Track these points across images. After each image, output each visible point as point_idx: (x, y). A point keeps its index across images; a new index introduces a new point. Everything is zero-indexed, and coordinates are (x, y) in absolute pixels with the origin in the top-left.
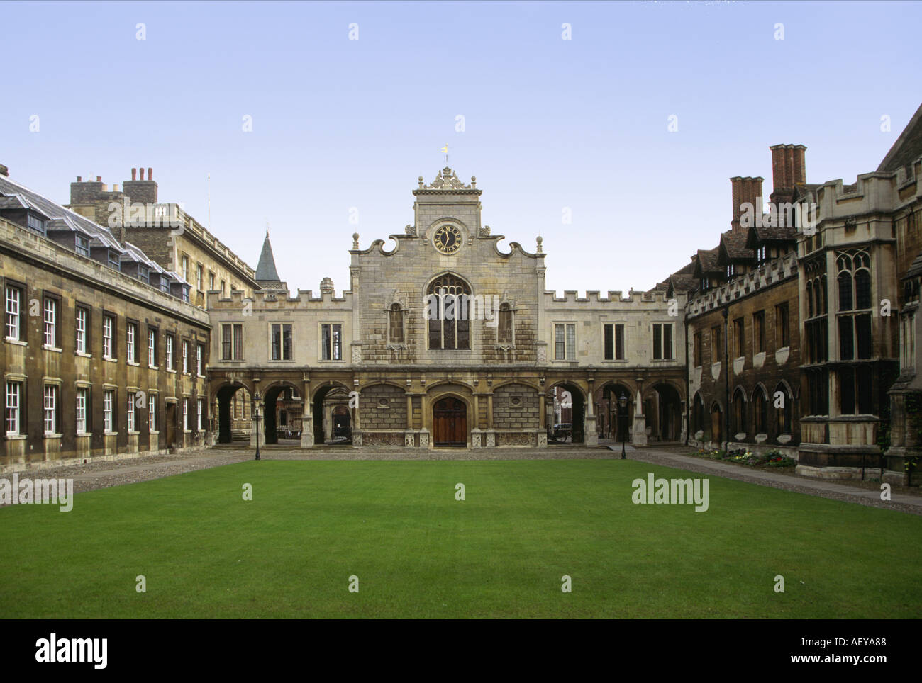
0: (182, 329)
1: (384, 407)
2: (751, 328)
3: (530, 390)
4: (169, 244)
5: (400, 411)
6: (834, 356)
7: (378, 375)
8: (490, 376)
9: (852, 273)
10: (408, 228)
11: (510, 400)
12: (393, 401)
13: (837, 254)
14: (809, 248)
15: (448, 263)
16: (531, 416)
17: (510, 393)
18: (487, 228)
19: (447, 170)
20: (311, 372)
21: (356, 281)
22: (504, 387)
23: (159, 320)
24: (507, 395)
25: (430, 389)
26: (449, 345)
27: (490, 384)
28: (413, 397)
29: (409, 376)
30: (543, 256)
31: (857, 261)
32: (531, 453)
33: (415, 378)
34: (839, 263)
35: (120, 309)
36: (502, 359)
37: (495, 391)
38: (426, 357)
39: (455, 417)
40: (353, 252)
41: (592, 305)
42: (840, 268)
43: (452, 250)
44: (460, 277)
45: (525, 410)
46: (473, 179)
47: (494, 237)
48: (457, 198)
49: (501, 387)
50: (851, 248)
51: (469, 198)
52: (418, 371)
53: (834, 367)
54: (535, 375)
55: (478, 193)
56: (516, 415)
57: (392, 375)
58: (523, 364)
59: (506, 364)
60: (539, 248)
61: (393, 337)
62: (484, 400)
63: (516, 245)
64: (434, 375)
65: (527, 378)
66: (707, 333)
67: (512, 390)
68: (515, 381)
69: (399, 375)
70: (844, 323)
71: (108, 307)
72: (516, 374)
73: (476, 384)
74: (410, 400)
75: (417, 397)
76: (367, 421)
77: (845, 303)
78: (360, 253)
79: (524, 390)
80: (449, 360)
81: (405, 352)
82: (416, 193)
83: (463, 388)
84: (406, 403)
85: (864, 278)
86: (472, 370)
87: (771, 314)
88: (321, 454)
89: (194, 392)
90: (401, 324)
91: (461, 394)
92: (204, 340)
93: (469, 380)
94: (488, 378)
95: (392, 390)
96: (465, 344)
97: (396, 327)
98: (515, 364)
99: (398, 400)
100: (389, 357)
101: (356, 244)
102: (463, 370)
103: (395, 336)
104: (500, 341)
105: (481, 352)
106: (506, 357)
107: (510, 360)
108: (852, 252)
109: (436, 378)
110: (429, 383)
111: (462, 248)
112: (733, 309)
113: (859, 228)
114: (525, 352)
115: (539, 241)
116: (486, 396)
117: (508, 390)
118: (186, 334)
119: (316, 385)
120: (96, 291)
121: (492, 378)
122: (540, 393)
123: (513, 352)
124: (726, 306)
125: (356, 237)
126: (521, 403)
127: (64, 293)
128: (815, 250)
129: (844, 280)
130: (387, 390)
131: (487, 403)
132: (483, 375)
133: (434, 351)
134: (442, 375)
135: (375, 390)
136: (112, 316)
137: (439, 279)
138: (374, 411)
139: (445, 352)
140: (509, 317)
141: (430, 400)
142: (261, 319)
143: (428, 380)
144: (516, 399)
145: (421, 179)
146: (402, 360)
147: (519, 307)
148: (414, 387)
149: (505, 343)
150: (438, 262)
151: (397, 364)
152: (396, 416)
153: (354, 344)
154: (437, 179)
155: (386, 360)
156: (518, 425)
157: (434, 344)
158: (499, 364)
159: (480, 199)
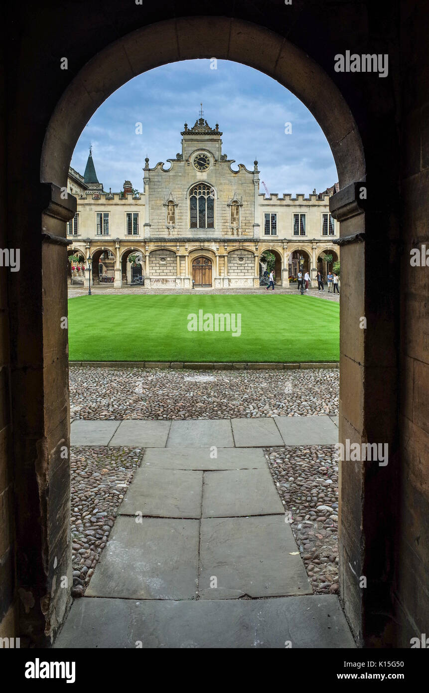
1: (164, 263)
3: (249, 253)
5: (173, 265)
7: (160, 244)
8: (226, 244)
10: (178, 155)
11: (237, 259)
12: (169, 259)
15: (202, 176)
16: (250, 268)
17: (238, 255)
18: (225, 156)
19: (201, 120)
20: (120, 241)
21: (147, 187)
22: (234, 251)
24: (236, 256)
25: (191, 252)
26: (202, 226)
27: (226, 249)
28: (180, 257)
29: (178, 244)
30: (258, 172)
32: (250, 291)
33: (181, 246)
36: (233, 234)
37: (229, 253)
38: (188, 233)
39: (205, 269)
40: (144, 170)
41: (287, 201)
43: (204, 169)
44: (209, 185)
45: (246, 265)
46: (217, 125)
47: (229, 161)
48: (207, 137)
49: (232, 251)
51: (215, 137)
52: (183, 241)
54: (253, 244)
55: (221, 134)
56: (241, 268)
57: (168, 244)
58: (245, 237)
59: (234, 237)
60: (255, 167)
61: (169, 221)
62: (222, 259)
63: (241, 165)
64: (193, 243)
65: (248, 246)
67: (238, 253)
68: (241, 248)
69: (172, 244)
72: (241, 243)
73: (218, 249)
74: (178, 258)
75: (182, 257)
76: (153, 271)
78: (149, 170)
79: (246, 253)
80: (201, 234)
81: (176, 230)
82: (183, 134)
83: (210, 252)
84: (176, 260)
86: (215, 240)
88: (126, 291)
90: (173, 213)
91: (209, 255)
93: (214, 246)
94: (224, 246)
95: (167, 252)
96: (211, 225)
97: (171, 215)
98: (240, 237)
99: (171, 259)
100: (167, 232)
101: (147, 165)
102: (209, 240)
103: (170, 220)
104: (232, 223)
105: (221, 230)
106: (235, 233)
107: (238, 235)
109: (194, 246)
110: (190, 249)
111: (211, 167)
114: (247, 230)
115: (256, 163)
116: (224, 257)
117: (236, 252)
119: (123, 250)
121: (227, 246)
122: (255, 255)
123: (240, 230)
125: (147, 160)
126: (244, 260)
130: (165, 252)
131: (224, 260)
132: (222, 244)
133: (193, 230)
134: (197, 244)
135: (158, 252)
137: (196, 186)
138: (158, 265)
139: (198, 230)
140: (237, 209)
141: (190, 259)
142: (91, 210)
143: (190, 246)
144: (241, 259)
145: (186, 125)
146: (174, 235)
147: (243, 203)
148: (182, 251)
149: (235, 225)
150: (195, 176)
151: (171, 237)
152: (171, 268)
153: (146, 225)
154: (196, 125)
155: (165, 235)
156: (243, 274)
157: (193, 225)
158: (231, 237)
159: (221, 137)
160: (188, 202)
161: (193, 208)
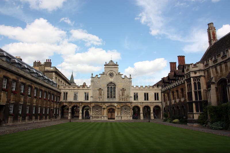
0: (55, 93)
1: (97, 111)
2: (175, 94)
3: (129, 107)
4: (53, 75)
6: (194, 99)
7: (96, 104)
9: (197, 82)
10: (103, 72)
13: (193, 78)
14: (187, 77)
15: (111, 80)
16: (129, 113)
18: (120, 73)
19: (111, 61)
20: (82, 103)
21: (92, 83)
22: (123, 106)
23: (51, 91)
25: (107, 107)
26: (111, 97)
27: (120, 106)
29: (103, 104)
30: (131, 78)
31: (197, 80)
34: (194, 80)
35: (43, 89)
36: (122, 100)
38: (106, 100)
39: (112, 113)
40: (91, 77)
41: (142, 88)
42: (194, 81)
43: (112, 77)
44: (114, 83)
46: (117, 63)
47: (121, 75)
48: (114, 66)
50: (196, 77)
51: (116, 66)
52: (105, 103)
53: (194, 102)
54: (130, 104)
55: (118, 65)
56: (126, 112)
57: (99, 104)
58: (127, 101)
59: (123, 101)
60: (130, 77)
61: (99, 96)
62: (119, 109)
63: (125, 76)
64: (108, 104)
65: (128, 104)
66: (166, 95)
69: (101, 104)
70: (196, 93)
71: (41, 88)
72: (125, 104)
73: (117, 106)
75: (104, 108)
76: (93, 114)
77: (195, 88)
78: (93, 78)
79: (127, 107)
80: (111, 100)
81: (102, 99)
82: (105, 65)
84: (102, 110)
85: (199, 83)
86: (116, 103)
87: (180, 91)
88: (84, 121)
89: (57, 107)
90: (101, 93)
91: (114, 108)
92: (59, 95)
93: (116, 105)
95: (99, 107)
96: (115, 97)
98: (125, 101)
99: (100, 109)
100: (99, 100)
102: (114, 102)
104: (122, 96)
105: (118, 99)
106: (123, 100)
107: (124, 100)
108: (196, 78)
110: (107, 106)
111: (115, 76)
112: (172, 90)
113: (197, 73)
114: (127, 99)
115: (130, 75)
116: (119, 108)
117: (124, 107)
118: (56, 94)
119: (83, 106)
120: (39, 85)
121: (121, 104)
122: (131, 108)
123: (125, 99)
124: (170, 89)
125: (92, 74)
126: (127, 110)
127: (33, 85)
128: (188, 77)
129: (195, 84)
130: (98, 107)
132: (119, 104)
133: (108, 99)
134: (110, 104)
135: (95, 107)
136: (41, 90)
137: (109, 83)
138: (95, 111)
140: (124, 91)
141: (107, 109)
142: (72, 91)
143: (107, 105)
144: (125, 109)
145: (106, 62)
146: (101, 100)
147: (126, 89)
148: (104, 106)
149: (123, 97)
150: (109, 80)
151: (100, 101)
152: (100, 112)
153: (91, 97)
154: (109, 63)
155: (98, 100)
156: (126, 115)
157: (108, 97)
158: (122, 101)
159: (118, 67)
160: (107, 88)
161: (108, 91)
